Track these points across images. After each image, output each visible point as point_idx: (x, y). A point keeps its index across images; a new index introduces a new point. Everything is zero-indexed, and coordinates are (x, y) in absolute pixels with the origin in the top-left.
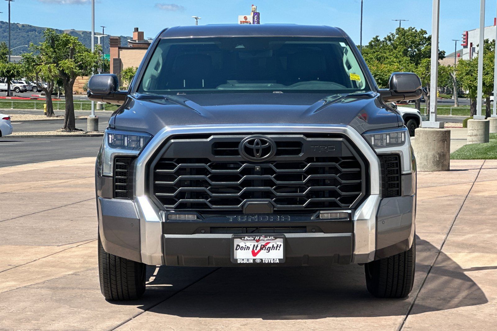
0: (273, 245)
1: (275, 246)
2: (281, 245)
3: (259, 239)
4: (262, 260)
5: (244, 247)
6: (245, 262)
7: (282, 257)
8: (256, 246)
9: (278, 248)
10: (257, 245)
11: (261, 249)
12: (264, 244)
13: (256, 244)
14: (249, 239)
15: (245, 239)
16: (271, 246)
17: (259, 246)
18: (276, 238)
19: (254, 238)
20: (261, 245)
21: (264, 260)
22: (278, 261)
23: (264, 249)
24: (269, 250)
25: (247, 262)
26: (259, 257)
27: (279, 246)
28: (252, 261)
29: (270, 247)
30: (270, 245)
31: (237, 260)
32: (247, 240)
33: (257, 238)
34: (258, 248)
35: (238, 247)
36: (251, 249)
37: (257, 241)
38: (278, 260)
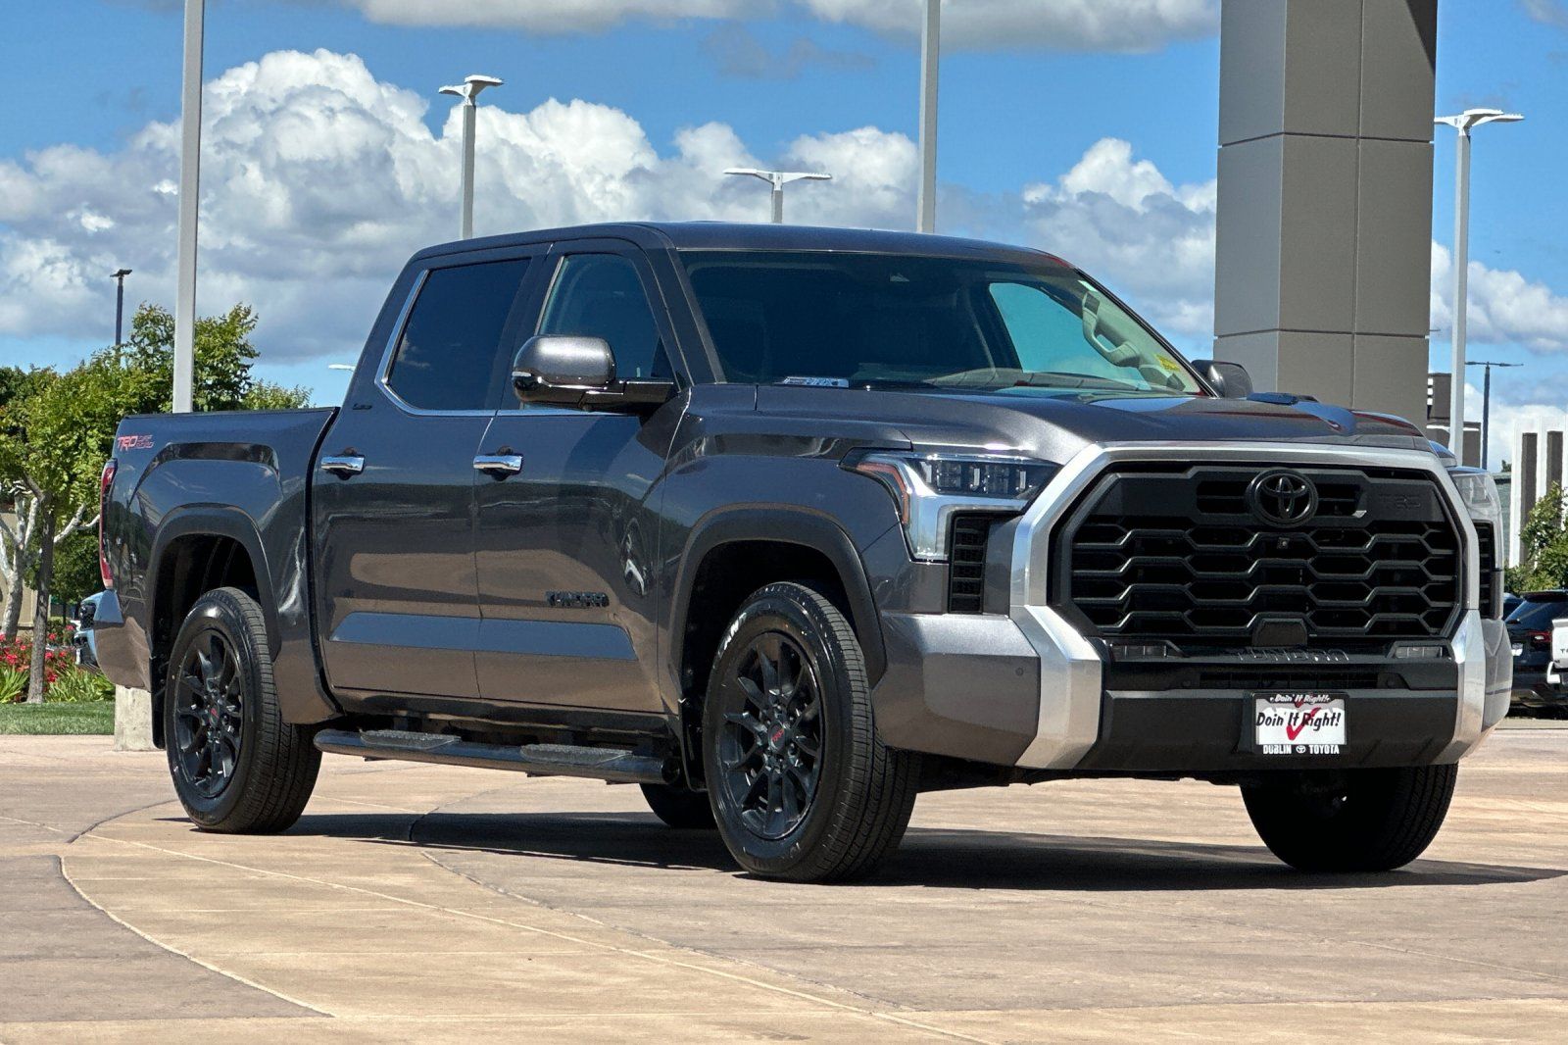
0: (1326, 714)
1: (1330, 716)
2: (1339, 714)
3: (1302, 700)
4: (1307, 746)
5: (1273, 718)
6: (1276, 751)
7: (1342, 741)
8: (1294, 716)
9: (1335, 721)
10: (1297, 714)
11: (1305, 722)
12: (1309, 711)
13: (1295, 711)
14: (1283, 699)
15: (1277, 700)
16: (1323, 717)
17: (1301, 716)
18: (1332, 698)
19: (1294, 698)
20: (1305, 714)
21: (1311, 747)
22: (1337, 751)
23: (1310, 722)
24: (1318, 724)
25: (1281, 752)
26: (1300, 740)
27: (1336, 716)
28: (1289, 750)
29: (1320, 720)
30: (1320, 715)
31: (1262, 746)
32: (1280, 702)
33: (1299, 698)
34: (1299, 721)
35: (1262, 719)
36: (1286, 723)
37: (1297, 705)
38: (1337, 747)
